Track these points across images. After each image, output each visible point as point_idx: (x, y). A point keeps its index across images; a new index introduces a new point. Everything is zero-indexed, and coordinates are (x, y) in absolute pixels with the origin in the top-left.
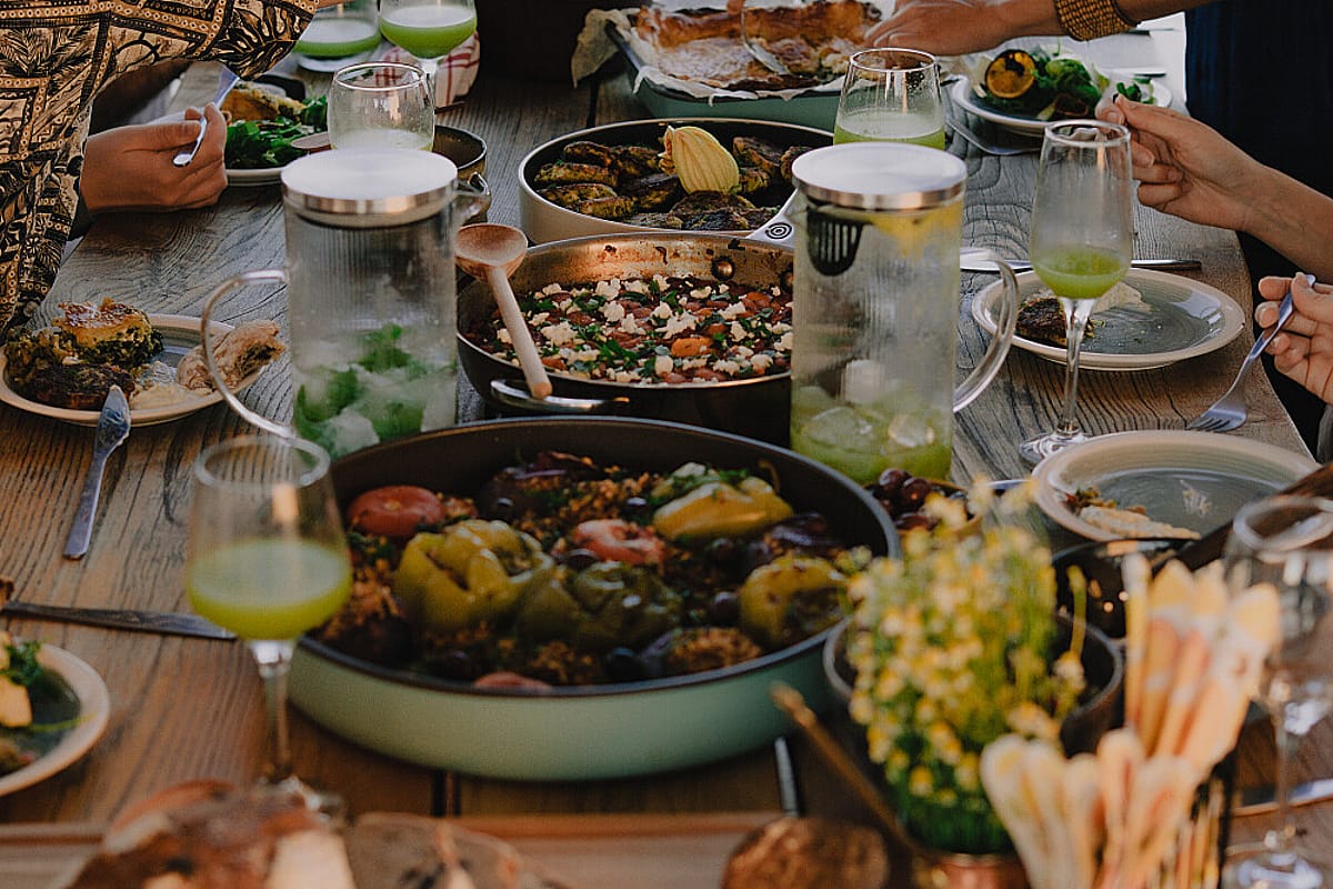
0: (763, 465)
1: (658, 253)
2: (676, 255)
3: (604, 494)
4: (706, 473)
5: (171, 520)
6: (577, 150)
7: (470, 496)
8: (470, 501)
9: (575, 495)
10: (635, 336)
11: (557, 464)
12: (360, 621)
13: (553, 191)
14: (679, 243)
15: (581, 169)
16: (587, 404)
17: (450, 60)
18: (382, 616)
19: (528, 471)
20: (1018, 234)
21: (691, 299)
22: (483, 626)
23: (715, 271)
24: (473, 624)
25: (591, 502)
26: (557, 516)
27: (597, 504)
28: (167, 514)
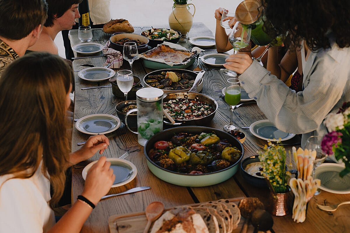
0: (213, 132)
1: (176, 95)
2: (178, 95)
3: (192, 139)
4: (206, 134)
5: (121, 149)
6: (151, 77)
7: (171, 141)
8: (171, 142)
9: (187, 140)
10: (178, 110)
11: (182, 135)
12: (169, 165)
13: (151, 84)
14: (179, 93)
15: (153, 80)
16: (180, 124)
17: (119, 60)
18: (172, 164)
19: (178, 136)
20: (221, 85)
21: (183, 103)
22: (185, 163)
23: (185, 97)
24: (183, 163)
25: (191, 140)
26: (186, 143)
27: (192, 141)
28: (120, 148)
